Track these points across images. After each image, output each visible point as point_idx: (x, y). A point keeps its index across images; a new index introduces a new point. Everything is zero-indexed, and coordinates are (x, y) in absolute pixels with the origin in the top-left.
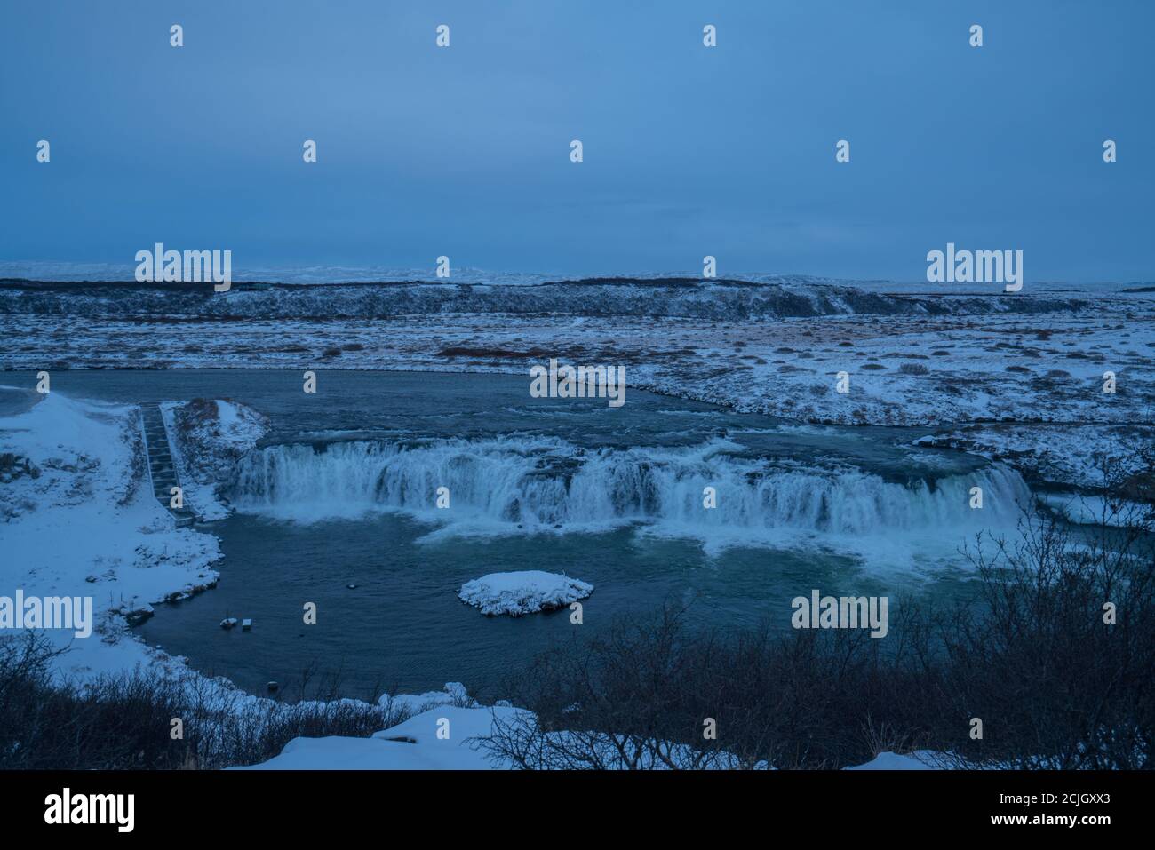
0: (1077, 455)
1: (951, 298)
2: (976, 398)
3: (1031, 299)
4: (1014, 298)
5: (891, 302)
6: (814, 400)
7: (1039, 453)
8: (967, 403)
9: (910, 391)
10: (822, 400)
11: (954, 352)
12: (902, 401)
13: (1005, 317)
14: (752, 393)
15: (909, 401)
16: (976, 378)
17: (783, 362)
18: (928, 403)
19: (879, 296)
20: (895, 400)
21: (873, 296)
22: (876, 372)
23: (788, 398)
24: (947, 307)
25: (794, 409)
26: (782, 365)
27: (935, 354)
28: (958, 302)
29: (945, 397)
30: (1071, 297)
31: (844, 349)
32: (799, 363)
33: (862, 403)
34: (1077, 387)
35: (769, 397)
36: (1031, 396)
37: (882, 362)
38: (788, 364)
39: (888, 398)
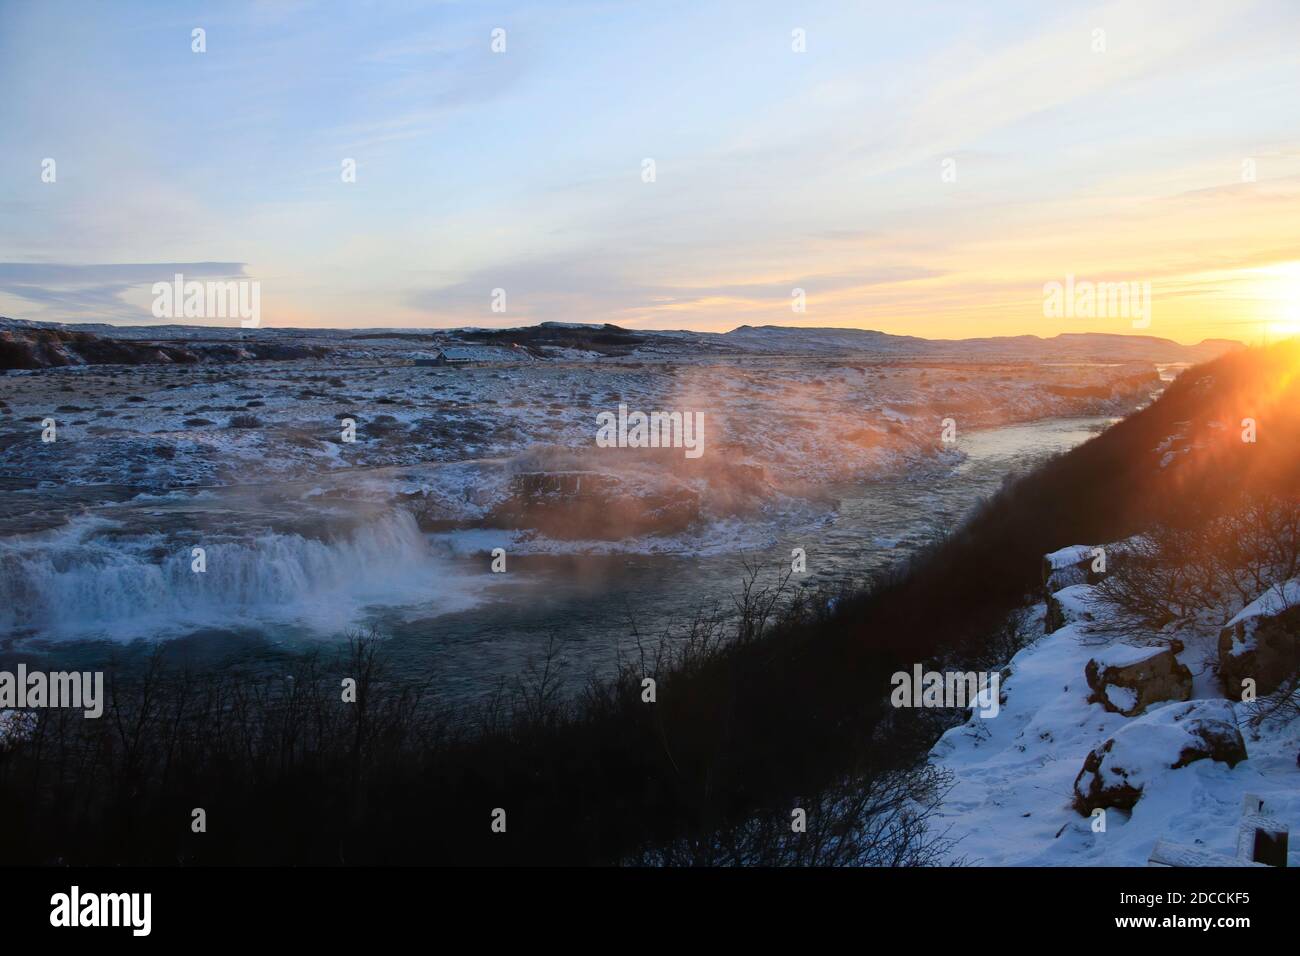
0: (452, 492)
1: (195, 344)
2: (327, 448)
3: (277, 345)
4: (261, 344)
5: (130, 349)
6: (165, 463)
7: (425, 493)
8: (321, 454)
9: (264, 446)
10: (172, 462)
11: (269, 403)
12: (259, 456)
13: (267, 364)
14: (83, 460)
15: (267, 455)
16: (311, 427)
17: (84, 423)
18: (287, 457)
19: (116, 342)
20: (251, 456)
21: (107, 342)
22: (207, 427)
23: (129, 463)
24: (193, 354)
25: (148, 474)
26: (86, 426)
27: (250, 405)
28: (204, 349)
29: (298, 449)
30: (312, 343)
31: (141, 405)
32: (103, 422)
33: (221, 462)
34: (408, 431)
35: (107, 464)
36: (373, 442)
37: (203, 416)
38: (91, 424)
39: (244, 454)
